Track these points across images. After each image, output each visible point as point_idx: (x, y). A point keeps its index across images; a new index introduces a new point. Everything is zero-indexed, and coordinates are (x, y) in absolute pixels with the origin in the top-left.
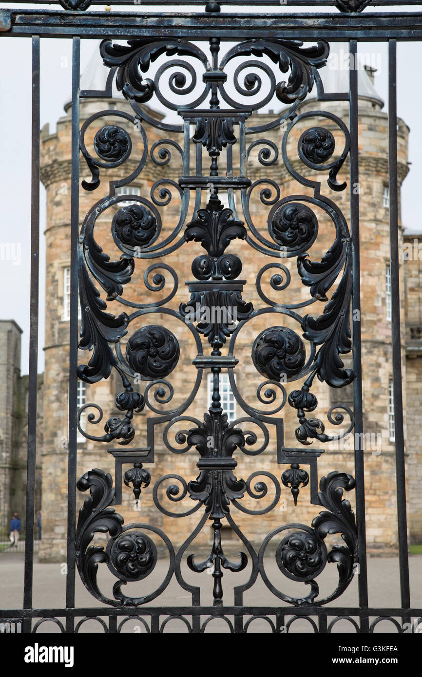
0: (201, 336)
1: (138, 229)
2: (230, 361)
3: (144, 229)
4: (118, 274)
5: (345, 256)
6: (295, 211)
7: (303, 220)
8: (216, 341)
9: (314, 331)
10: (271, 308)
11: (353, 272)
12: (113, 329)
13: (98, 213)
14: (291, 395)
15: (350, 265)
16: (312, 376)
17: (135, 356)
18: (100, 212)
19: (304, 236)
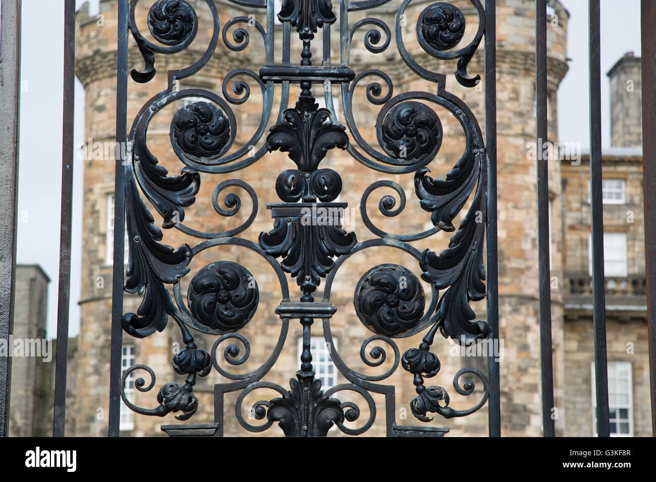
0: (288, 276)
1: (205, 134)
2: (326, 309)
3: (213, 134)
4: (178, 193)
5: (477, 173)
6: (412, 113)
7: (421, 124)
8: (307, 282)
9: (436, 271)
10: (380, 239)
11: (488, 194)
12: (171, 266)
13: (152, 112)
14: (406, 355)
15: (485, 184)
16: (433, 330)
17: (200, 301)
18: (156, 111)
19: (424, 145)
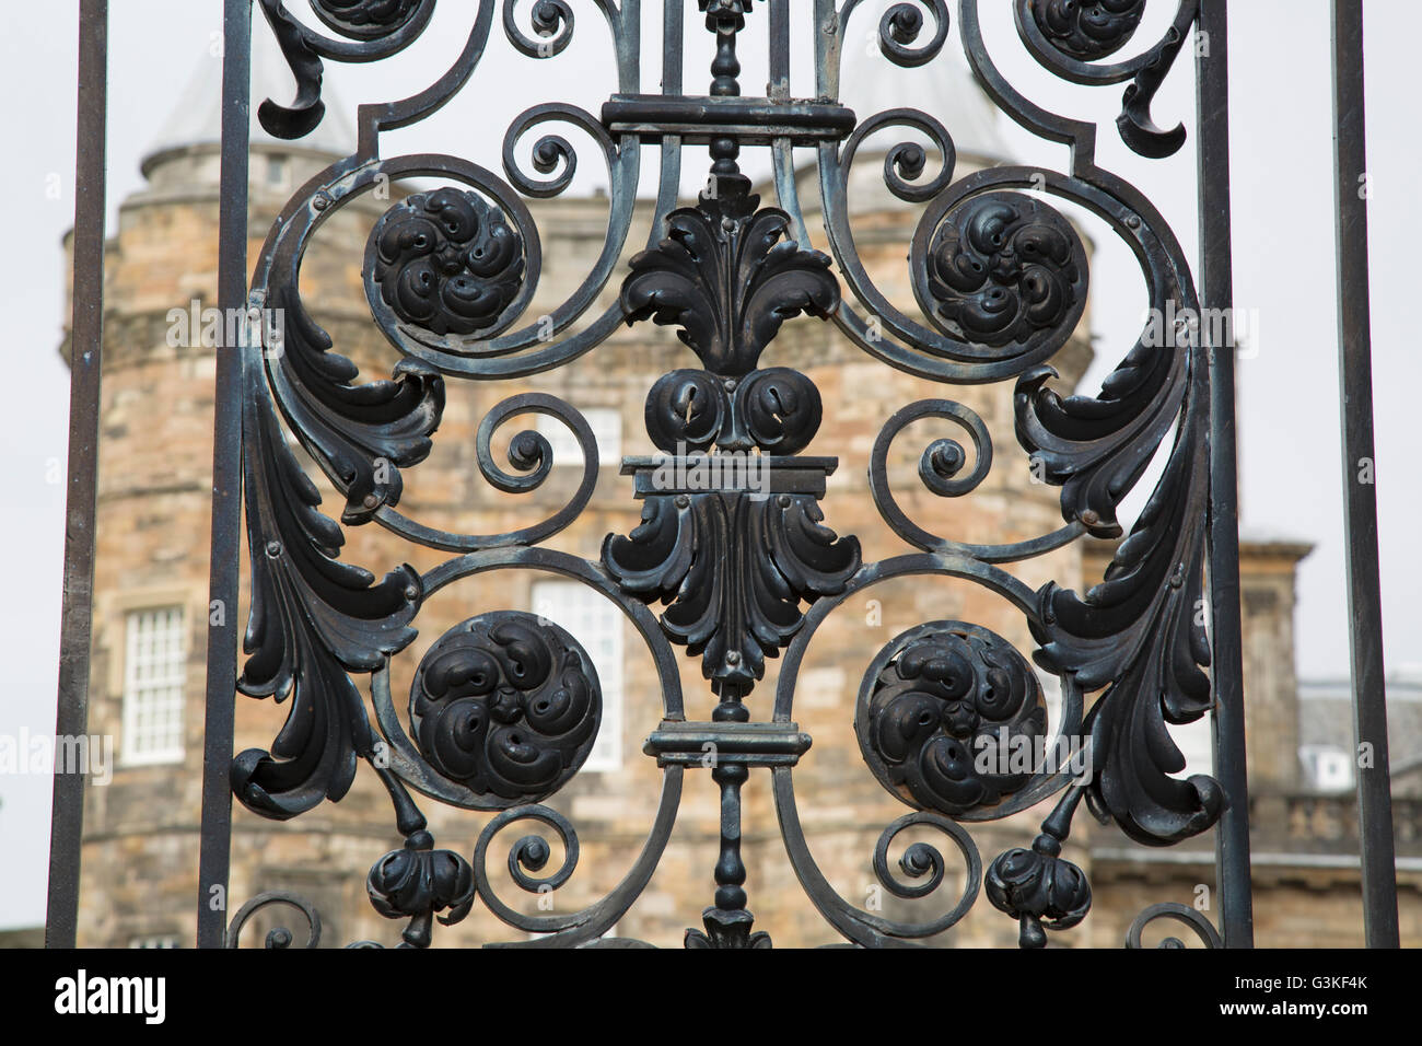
0: (679, 651)
1: (459, 271)
2: (782, 739)
3: (481, 272)
4: (385, 429)
5: (1182, 380)
6: (1008, 221)
7: (1034, 252)
8: (730, 668)
9: (1076, 640)
10: (923, 553)
11: (1212, 436)
12: (365, 624)
13: (315, 213)
14: (998, 866)
15: (1202, 410)
16: (1069, 799)
17: (443, 718)
18: (326, 210)
19: (1040, 307)
